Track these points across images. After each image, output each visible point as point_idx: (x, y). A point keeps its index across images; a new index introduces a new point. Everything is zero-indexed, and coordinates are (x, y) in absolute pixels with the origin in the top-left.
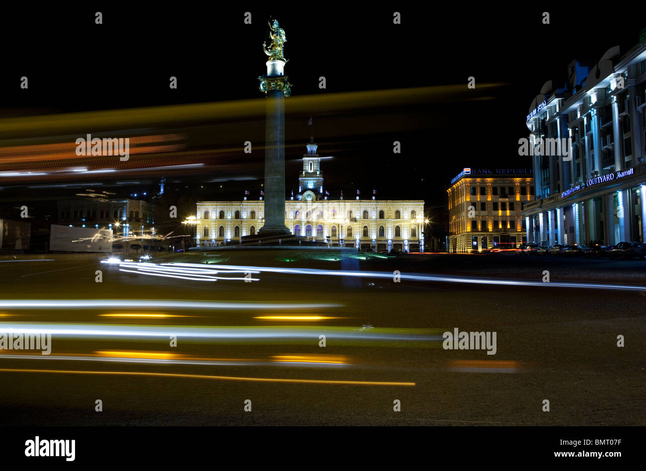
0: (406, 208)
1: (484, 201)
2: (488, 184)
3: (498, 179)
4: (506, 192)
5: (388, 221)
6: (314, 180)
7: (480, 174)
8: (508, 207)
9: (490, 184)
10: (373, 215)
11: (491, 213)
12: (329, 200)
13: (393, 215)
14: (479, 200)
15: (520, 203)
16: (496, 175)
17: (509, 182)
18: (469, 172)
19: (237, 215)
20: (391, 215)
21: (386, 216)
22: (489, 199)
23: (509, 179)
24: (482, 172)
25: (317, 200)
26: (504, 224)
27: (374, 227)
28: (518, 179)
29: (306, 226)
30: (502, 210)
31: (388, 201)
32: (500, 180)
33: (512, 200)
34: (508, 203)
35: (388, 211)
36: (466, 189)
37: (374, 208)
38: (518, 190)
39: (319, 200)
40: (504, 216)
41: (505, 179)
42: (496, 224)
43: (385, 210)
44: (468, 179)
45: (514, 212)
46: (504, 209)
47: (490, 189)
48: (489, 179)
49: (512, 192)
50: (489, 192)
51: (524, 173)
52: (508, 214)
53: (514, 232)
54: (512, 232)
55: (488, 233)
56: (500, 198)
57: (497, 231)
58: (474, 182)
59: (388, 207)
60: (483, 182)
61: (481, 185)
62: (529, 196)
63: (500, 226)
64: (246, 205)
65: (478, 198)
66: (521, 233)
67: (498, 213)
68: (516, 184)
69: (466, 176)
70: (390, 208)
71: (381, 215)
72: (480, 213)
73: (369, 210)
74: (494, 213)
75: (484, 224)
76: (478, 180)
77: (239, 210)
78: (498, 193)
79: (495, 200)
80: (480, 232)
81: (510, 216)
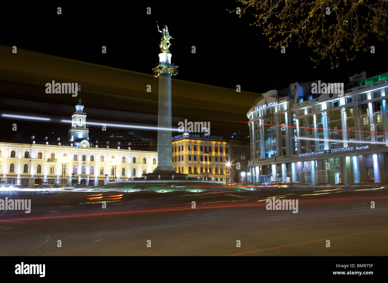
0: (150, 157)
1: (195, 154)
2: (198, 144)
3: (204, 141)
4: (207, 150)
5: (138, 165)
6: (84, 132)
7: (194, 137)
8: (208, 159)
9: (199, 144)
10: (129, 160)
11: (199, 163)
12: (99, 148)
13: (142, 161)
14: (193, 154)
15: (215, 157)
16: (202, 138)
17: (209, 143)
18: (187, 136)
19: (27, 155)
20: (140, 160)
21: (137, 161)
22: (199, 154)
23: (209, 142)
24: (195, 136)
25: (90, 147)
26: (206, 169)
27: (129, 169)
28: (214, 142)
29: (82, 166)
30: (205, 161)
31: (139, 151)
32: (205, 142)
33: (210, 155)
34: (208, 157)
35: (139, 158)
36: (186, 146)
37: (129, 156)
38: (214, 149)
39: (92, 147)
40: (206, 165)
41: (207, 141)
42: (202, 169)
43: (137, 157)
44: (188, 140)
45: (212, 163)
46: (206, 160)
47: (199, 147)
48: (199, 141)
49: (211, 150)
50: (198, 149)
51: (217, 139)
52: (208, 164)
53: (211, 175)
54: (210, 175)
55: (198, 175)
56: (204, 153)
57: (202, 174)
58: (190, 142)
59: (139, 155)
60: (195, 143)
61: (194, 144)
62: (219, 153)
63: (204, 171)
64: (35, 148)
65: (193, 152)
66: (215, 176)
67: (203, 162)
68: (213, 145)
69: (186, 138)
70: (140, 156)
71: (134, 160)
72: (193, 163)
73: (126, 157)
74: (201, 162)
75: (195, 169)
76: (193, 141)
77: (29, 151)
78: (203, 150)
79: (202, 155)
80: (193, 174)
81: (210, 165)
